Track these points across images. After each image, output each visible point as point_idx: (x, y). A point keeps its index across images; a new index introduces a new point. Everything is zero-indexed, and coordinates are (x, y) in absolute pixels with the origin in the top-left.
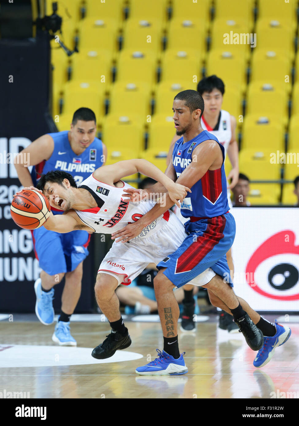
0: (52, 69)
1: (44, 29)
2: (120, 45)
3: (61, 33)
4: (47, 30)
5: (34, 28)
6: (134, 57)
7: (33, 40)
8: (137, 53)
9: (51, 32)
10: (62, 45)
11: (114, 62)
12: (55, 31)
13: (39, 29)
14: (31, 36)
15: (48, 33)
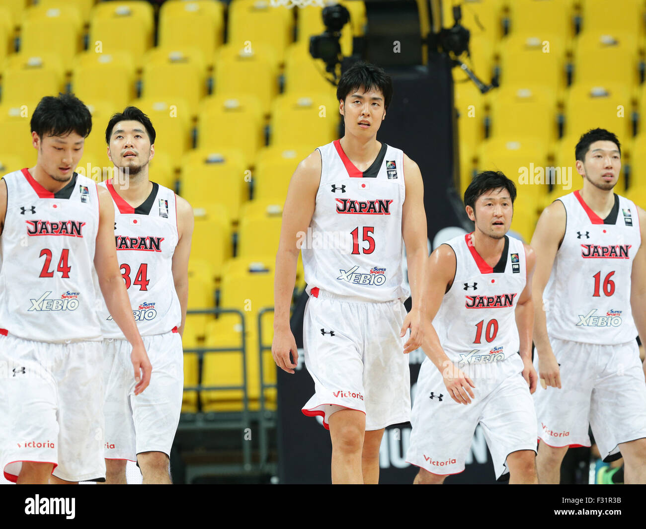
0: (458, 116)
1: (440, 50)
2: (569, 77)
3: (469, 55)
4: (446, 51)
5: (425, 49)
6: (592, 96)
7: (423, 69)
8: (598, 89)
9: (452, 55)
10: (472, 76)
11: (561, 106)
12: (458, 53)
13: (432, 50)
14: (420, 63)
15: (448, 56)
